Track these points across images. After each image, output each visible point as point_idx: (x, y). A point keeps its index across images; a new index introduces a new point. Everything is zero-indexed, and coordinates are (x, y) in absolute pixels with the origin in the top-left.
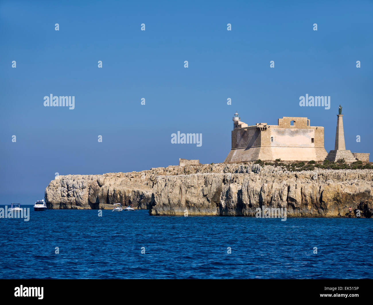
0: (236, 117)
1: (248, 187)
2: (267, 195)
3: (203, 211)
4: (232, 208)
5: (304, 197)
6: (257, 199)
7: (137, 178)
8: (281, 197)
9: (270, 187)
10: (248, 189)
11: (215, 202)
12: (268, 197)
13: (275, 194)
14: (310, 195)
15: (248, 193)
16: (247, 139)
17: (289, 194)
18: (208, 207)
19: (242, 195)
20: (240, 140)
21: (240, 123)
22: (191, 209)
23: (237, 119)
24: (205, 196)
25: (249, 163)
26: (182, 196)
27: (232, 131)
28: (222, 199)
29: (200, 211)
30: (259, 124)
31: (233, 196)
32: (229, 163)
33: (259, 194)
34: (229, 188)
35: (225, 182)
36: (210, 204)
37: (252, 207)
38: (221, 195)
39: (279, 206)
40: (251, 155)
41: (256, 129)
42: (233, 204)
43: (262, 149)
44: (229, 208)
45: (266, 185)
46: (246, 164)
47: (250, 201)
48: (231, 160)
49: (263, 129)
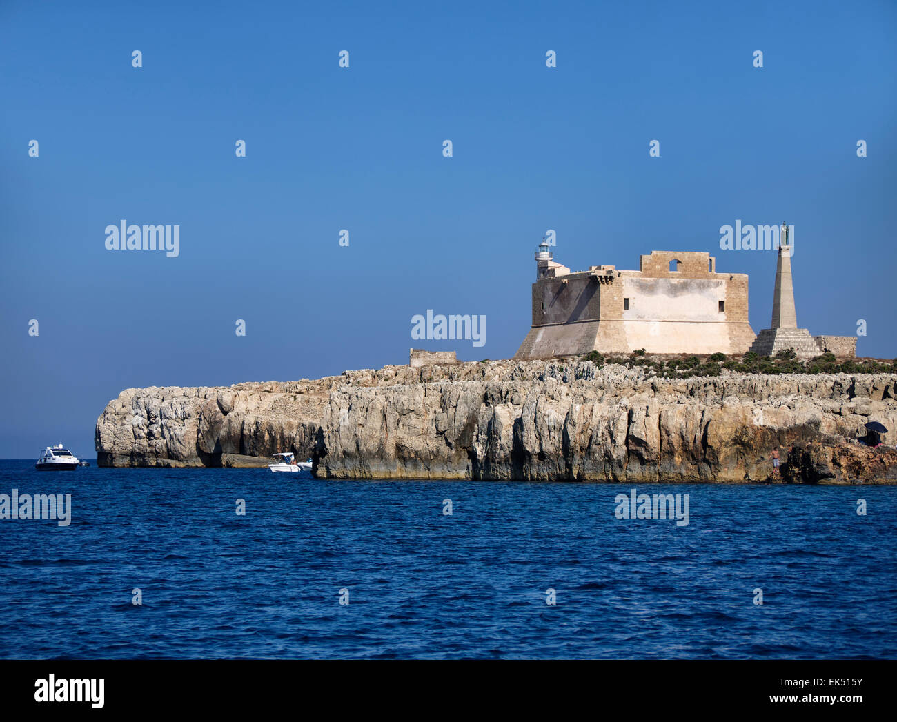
0: (544, 251)
1: (536, 413)
2: (580, 430)
3: (436, 469)
4: (499, 463)
5: (665, 436)
6: (558, 440)
7: (311, 394)
8: (611, 436)
9: (587, 414)
10: (535, 417)
11: (464, 448)
12: (583, 436)
13: (598, 429)
14: (678, 432)
15: (536, 426)
16: (569, 304)
17: (630, 429)
18: (449, 460)
19: (522, 430)
20: (552, 305)
21: (551, 265)
22: (410, 465)
23: (545, 256)
24: (440, 433)
25: (570, 360)
26: (387, 434)
27: (533, 284)
28: (477, 441)
29: (429, 469)
30: (596, 267)
31: (503, 433)
32: (525, 359)
33: (560, 428)
34: (494, 415)
35: (488, 401)
36: (454, 452)
37: (546, 460)
38: (476, 430)
39: (608, 456)
40: (577, 340)
41: (589, 280)
42: (502, 452)
43: (602, 326)
44: (494, 462)
45: (578, 407)
46: (562, 361)
47: (541, 445)
48: (532, 352)
49: (604, 280)
